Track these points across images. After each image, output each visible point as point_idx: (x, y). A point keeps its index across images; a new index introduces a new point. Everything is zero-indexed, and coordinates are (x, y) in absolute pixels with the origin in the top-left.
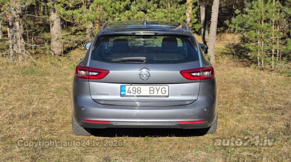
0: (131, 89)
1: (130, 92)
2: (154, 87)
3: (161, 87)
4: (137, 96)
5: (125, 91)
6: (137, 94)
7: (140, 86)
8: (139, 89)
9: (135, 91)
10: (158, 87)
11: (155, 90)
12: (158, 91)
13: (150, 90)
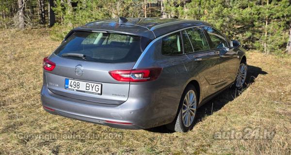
0: (72, 83)
1: (72, 86)
2: (90, 84)
3: (95, 85)
4: (77, 90)
5: (68, 84)
6: (76, 88)
7: (79, 82)
8: (78, 84)
9: (75, 85)
10: (93, 84)
11: (91, 87)
12: (92, 88)
13: (87, 87)
